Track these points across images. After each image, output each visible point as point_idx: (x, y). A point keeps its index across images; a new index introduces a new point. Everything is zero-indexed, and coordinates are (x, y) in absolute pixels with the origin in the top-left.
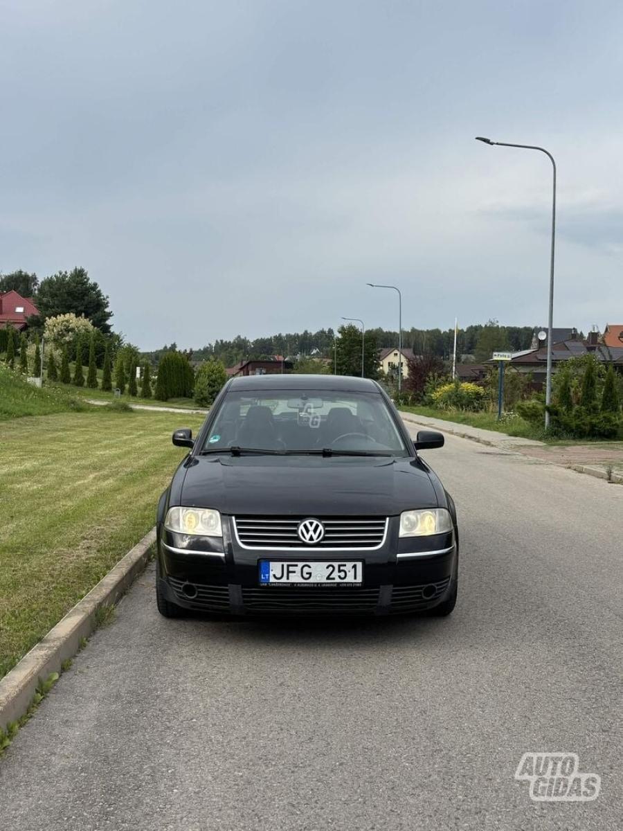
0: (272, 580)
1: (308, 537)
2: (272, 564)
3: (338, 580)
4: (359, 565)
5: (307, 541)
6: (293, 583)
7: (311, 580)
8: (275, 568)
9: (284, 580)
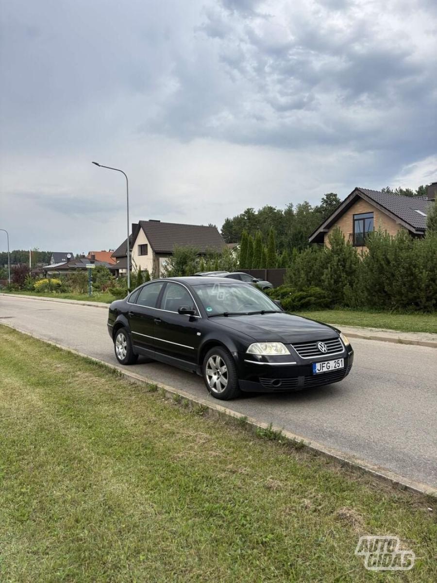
0: (317, 371)
1: (323, 350)
2: (317, 364)
3: (337, 368)
4: (343, 359)
5: (324, 352)
6: (324, 372)
7: (330, 369)
8: (318, 366)
9: (321, 371)
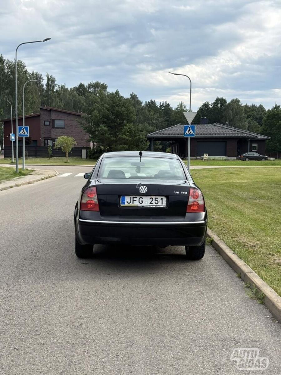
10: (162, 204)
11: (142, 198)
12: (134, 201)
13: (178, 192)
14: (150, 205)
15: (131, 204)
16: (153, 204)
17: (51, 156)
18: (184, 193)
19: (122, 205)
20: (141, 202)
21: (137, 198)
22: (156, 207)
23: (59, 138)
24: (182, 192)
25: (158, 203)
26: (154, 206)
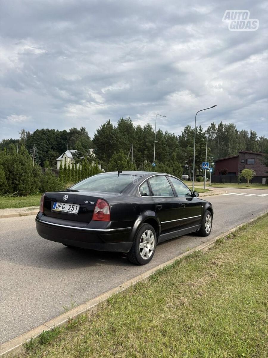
10: (76, 211)
11: (65, 205)
12: (60, 207)
13: (87, 202)
14: (69, 211)
15: (58, 209)
16: (70, 210)
17: (240, 183)
18: (92, 202)
19: (53, 209)
20: (63, 208)
21: (62, 204)
22: (71, 213)
23: (243, 170)
24: (90, 202)
25: (73, 210)
26: (70, 212)
